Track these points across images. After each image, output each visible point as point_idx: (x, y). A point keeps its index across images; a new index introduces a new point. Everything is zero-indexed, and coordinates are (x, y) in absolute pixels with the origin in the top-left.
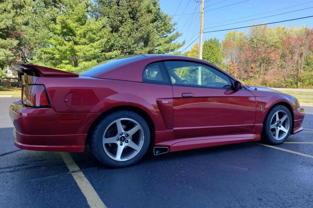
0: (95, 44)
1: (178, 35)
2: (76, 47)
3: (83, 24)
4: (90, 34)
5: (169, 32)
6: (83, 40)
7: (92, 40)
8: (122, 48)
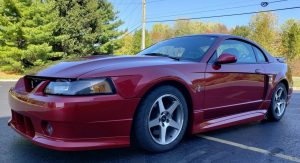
0: (44, 27)
1: (120, 23)
2: (24, 29)
3: (29, 5)
4: (38, 15)
5: (112, 19)
6: (29, 22)
7: (39, 23)
8: (71, 32)
